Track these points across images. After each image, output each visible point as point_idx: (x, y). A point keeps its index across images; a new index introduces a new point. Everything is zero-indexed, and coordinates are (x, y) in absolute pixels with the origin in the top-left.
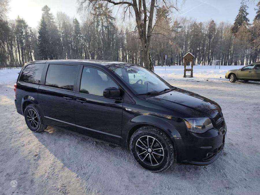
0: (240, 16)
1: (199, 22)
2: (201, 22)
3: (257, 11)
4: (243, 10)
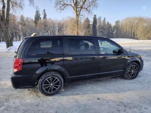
0: (37, 15)
4: (37, 13)
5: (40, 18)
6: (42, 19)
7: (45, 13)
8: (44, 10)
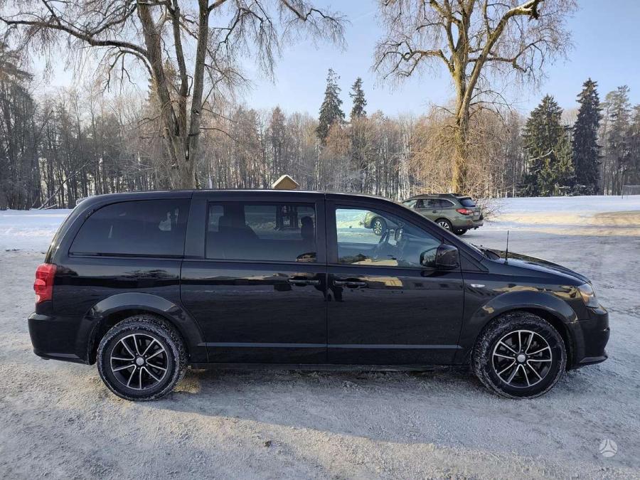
0: (328, 104)
1: (249, 109)
2: (252, 110)
3: (354, 98)
4: (331, 94)
5: (342, 114)
6: (348, 118)
7: (360, 93)
8: (358, 84)
